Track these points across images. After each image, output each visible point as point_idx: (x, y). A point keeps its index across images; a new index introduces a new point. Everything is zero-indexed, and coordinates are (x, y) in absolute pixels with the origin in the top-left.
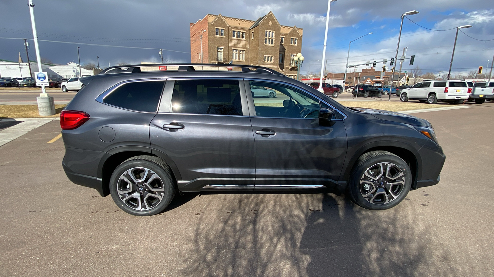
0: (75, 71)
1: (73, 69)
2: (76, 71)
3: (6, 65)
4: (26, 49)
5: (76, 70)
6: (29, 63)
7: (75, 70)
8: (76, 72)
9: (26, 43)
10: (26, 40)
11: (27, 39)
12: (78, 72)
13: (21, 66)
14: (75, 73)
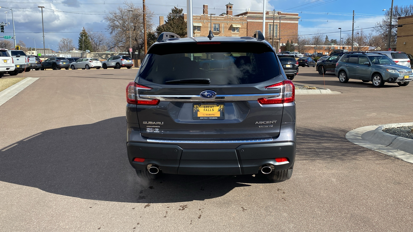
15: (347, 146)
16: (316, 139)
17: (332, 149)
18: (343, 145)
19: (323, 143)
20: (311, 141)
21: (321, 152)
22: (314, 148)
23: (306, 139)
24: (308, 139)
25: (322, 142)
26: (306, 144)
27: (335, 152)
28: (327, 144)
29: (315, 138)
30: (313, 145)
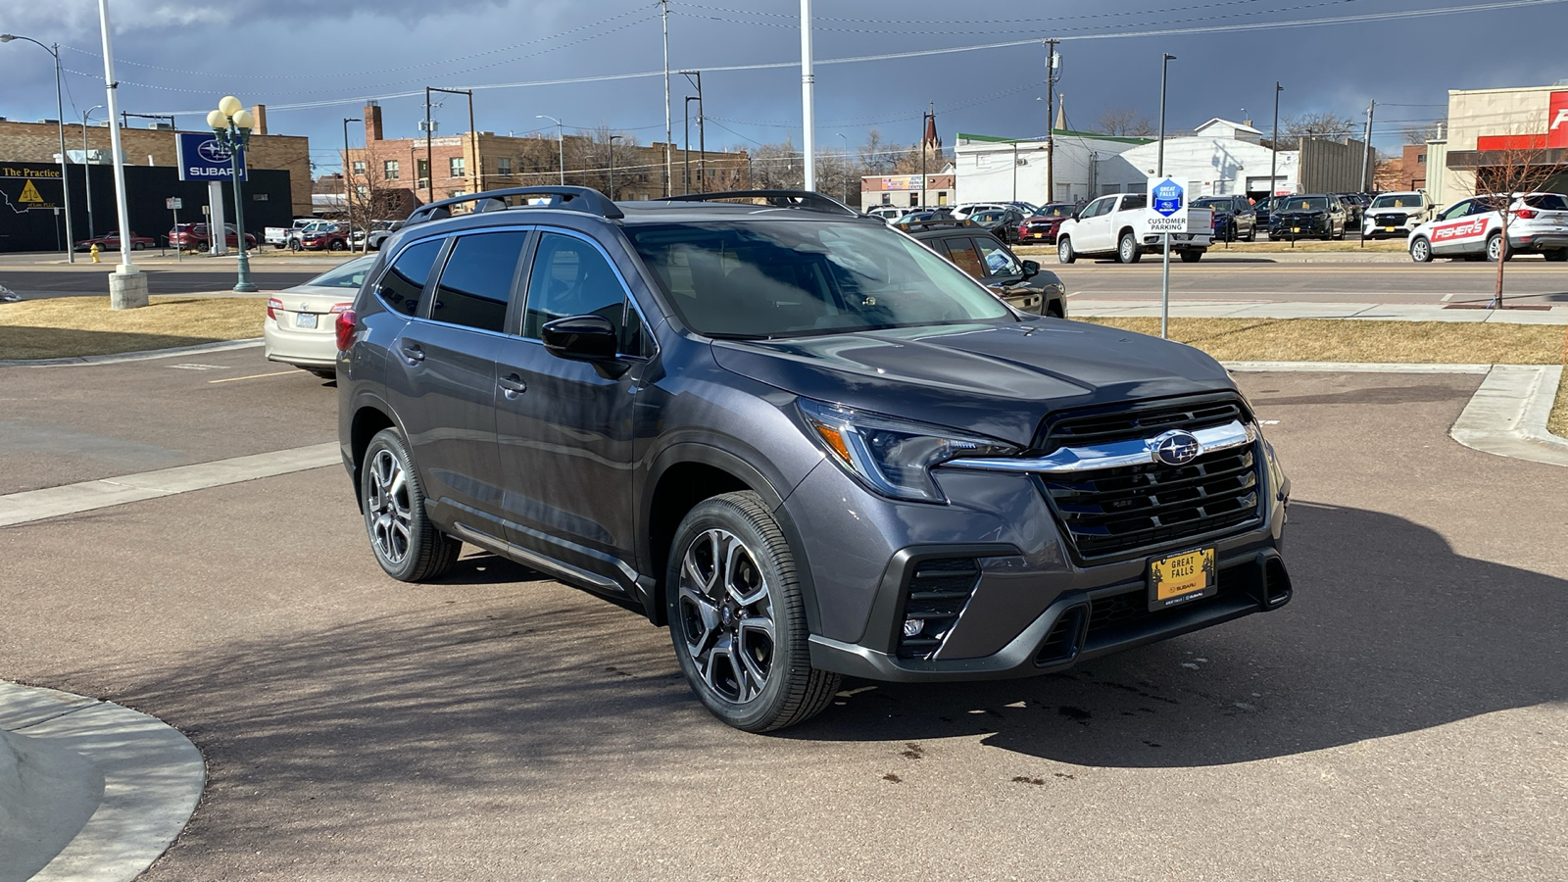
0: (1221, 160)
1: (1213, 152)
2: (1224, 162)
3: (978, 153)
4: (1047, 80)
5: (1227, 154)
6: (1051, 142)
7: (1221, 154)
8: (1224, 167)
9: (1052, 55)
10: (1052, 43)
11: (1058, 39)
12: (1230, 165)
13: (1021, 156)
14: (1220, 169)
15: (210, 704)
16: (368, 713)
17: (281, 674)
18: (230, 704)
19: (328, 694)
20: (392, 692)
21: (327, 653)
22: (359, 662)
23: (423, 701)
24: (411, 702)
25: (335, 700)
26: (402, 673)
27: (269, 661)
28: (308, 690)
29: (380, 712)
30: (367, 675)
